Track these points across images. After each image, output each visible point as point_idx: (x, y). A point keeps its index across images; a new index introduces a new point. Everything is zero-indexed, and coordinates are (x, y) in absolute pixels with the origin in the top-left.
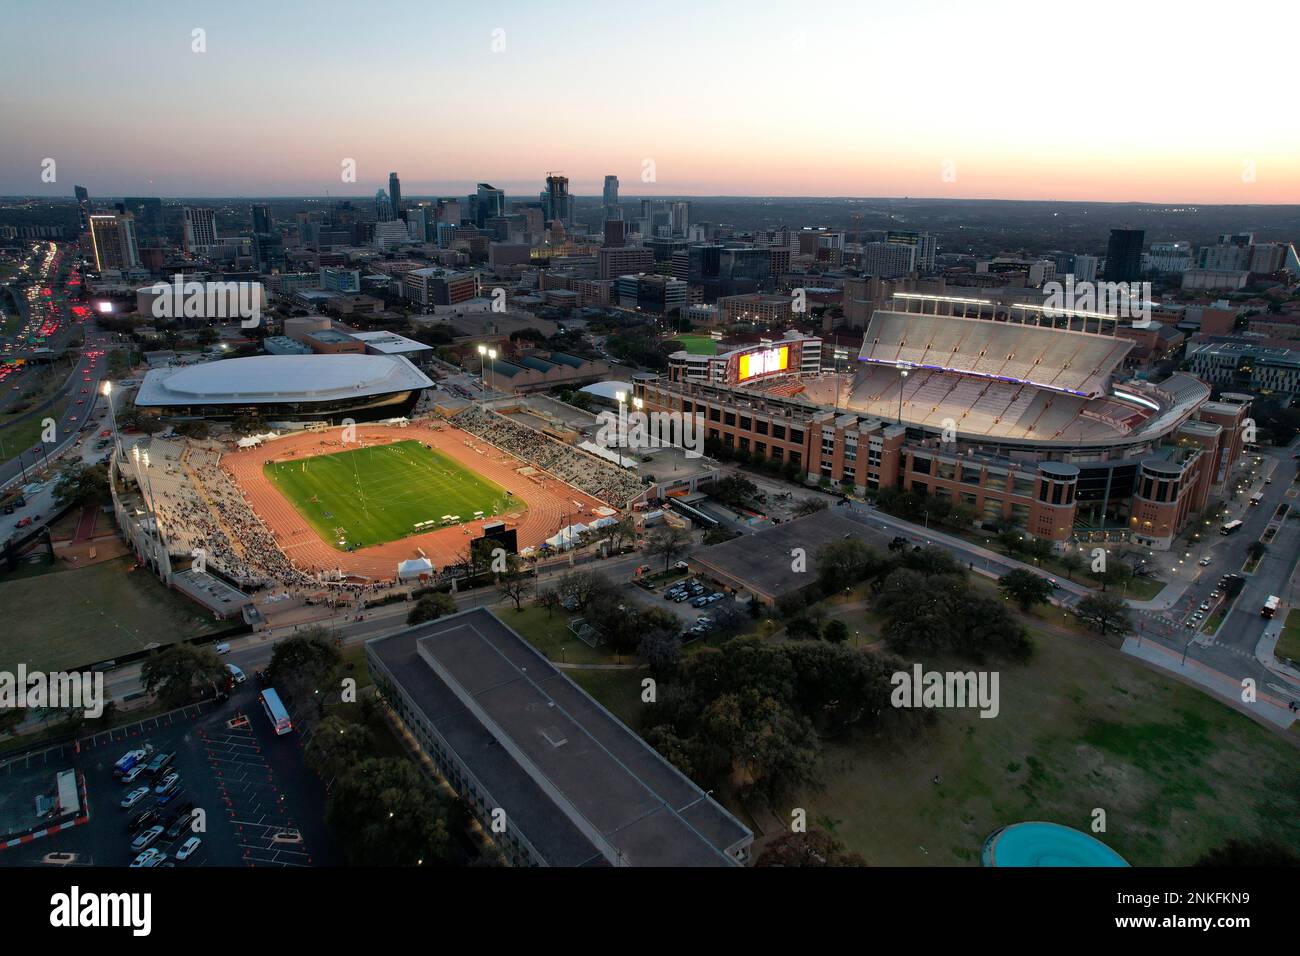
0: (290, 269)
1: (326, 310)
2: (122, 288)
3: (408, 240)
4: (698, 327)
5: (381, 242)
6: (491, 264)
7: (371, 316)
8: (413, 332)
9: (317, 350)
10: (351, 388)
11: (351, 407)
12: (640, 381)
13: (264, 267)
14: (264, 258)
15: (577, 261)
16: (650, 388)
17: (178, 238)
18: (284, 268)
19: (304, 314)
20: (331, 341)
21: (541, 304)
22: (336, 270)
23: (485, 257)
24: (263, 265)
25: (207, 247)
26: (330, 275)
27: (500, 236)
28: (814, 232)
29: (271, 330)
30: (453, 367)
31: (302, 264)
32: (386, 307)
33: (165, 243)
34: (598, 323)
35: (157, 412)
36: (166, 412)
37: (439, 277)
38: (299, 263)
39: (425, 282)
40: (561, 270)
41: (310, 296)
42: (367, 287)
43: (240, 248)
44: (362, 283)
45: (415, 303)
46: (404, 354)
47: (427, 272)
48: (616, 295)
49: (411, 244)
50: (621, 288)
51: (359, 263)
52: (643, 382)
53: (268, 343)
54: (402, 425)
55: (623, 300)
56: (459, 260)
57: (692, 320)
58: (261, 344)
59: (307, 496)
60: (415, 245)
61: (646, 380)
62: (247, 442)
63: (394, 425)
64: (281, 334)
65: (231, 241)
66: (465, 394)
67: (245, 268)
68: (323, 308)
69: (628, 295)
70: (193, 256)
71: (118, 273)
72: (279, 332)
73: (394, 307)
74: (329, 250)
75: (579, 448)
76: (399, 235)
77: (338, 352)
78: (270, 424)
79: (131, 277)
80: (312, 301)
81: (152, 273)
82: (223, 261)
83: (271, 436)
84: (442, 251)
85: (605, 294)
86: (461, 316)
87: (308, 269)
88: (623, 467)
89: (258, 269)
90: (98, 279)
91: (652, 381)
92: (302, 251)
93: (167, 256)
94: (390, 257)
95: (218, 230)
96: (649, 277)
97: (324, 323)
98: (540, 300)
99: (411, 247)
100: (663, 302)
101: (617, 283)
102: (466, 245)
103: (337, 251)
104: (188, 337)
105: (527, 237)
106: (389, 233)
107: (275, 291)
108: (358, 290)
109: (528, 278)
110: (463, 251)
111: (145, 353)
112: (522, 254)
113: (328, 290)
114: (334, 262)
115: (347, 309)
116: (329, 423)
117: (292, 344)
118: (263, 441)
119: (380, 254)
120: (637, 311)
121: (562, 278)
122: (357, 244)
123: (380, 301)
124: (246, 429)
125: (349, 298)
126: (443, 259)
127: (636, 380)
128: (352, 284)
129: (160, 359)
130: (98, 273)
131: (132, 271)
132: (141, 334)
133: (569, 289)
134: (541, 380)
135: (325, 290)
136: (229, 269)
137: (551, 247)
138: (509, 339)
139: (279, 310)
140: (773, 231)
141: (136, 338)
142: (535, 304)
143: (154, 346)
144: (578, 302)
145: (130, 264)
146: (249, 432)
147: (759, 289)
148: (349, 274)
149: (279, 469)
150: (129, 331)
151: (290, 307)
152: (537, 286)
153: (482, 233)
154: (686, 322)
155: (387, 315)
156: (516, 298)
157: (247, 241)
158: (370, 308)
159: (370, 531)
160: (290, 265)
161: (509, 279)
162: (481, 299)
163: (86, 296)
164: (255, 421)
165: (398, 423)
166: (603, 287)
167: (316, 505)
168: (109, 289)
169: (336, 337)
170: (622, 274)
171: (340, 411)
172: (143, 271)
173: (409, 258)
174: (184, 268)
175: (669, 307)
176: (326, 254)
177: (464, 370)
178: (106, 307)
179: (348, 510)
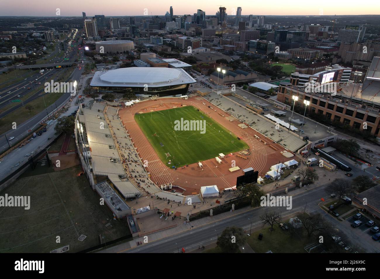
0: (141, 37)
1: (153, 50)
2: (92, 42)
3: (176, 28)
4: (281, 60)
5: (167, 28)
6: (203, 36)
7: (168, 53)
8: (183, 59)
9: (152, 65)
10: (166, 82)
11: (165, 89)
12: (283, 85)
13: (133, 36)
14: (133, 33)
15: (233, 35)
16: (288, 88)
17: (109, 28)
18: (139, 36)
19: (145, 51)
20: (157, 62)
21: (222, 50)
22: (156, 37)
23: (201, 34)
24: (133, 35)
25: (117, 30)
26: (154, 38)
27: (204, 27)
28: (315, 26)
29: (136, 57)
30: (198, 73)
31: (144, 35)
32: (172, 50)
33: (106, 29)
34: (244, 57)
35: (97, 88)
36: (101, 88)
37: (189, 40)
38: (143, 35)
39: (184, 42)
40: (227, 38)
41: (147, 45)
42: (165, 43)
43: (126, 30)
44: (164, 41)
45: (180, 48)
46: (182, 68)
47: (184, 38)
48: (248, 47)
49: (177, 29)
50: (250, 45)
51: (161, 35)
52: (285, 86)
53: (135, 62)
54: (186, 99)
55: (250, 49)
56: (193, 34)
57: (278, 57)
58: (133, 62)
59: (152, 132)
60: (178, 29)
61: (287, 85)
62: (129, 103)
63: (182, 98)
64: (139, 59)
65: (124, 28)
66: (204, 84)
67: (128, 36)
68: (152, 50)
69: (253, 47)
70: (113, 33)
71: (92, 38)
72: (139, 58)
73: (174, 50)
74: (152, 31)
75: (265, 117)
76: (173, 26)
77: (159, 66)
78: (136, 95)
79: (95, 39)
80: (148, 47)
81: (101, 38)
82: (121, 34)
83: (137, 101)
84: (187, 31)
85: (244, 47)
86: (198, 53)
87: (146, 37)
88: (291, 130)
89: (131, 37)
90: (87, 39)
91: (289, 85)
92: (144, 31)
93: (106, 33)
94: (171, 33)
95: (120, 25)
96: (261, 41)
97: (154, 55)
98: (221, 48)
99: (177, 30)
100: (266, 50)
101: (249, 43)
102: (194, 30)
103: (155, 31)
104: (110, 59)
105: (213, 27)
106: (170, 26)
107: (136, 43)
108: (162, 44)
109: (216, 40)
110: (193, 31)
111: (96, 64)
112: (213, 32)
113: (153, 43)
114: (155, 34)
115: (159, 50)
116: (158, 95)
117: (143, 63)
118: (134, 103)
119: (168, 32)
120: (256, 53)
121: (228, 41)
122: (160, 29)
123: (170, 47)
124: (128, 97)
125: (160, 46)
126: (187, 34)
127: (281, 85)
128: (160, 42)
129: (101, 67)
130: (87, 38)
131: (96, 37)
132: (96, 57)
133: (230, 44)
134: (233, 80)
135: (152, 44)
136: (123, 36)
137: (222, 30)
138: (216, 63)
139: (138, 50)
140: (300, 25)
141: (94, 59)
142: (220, 50)
143: (99, 62)
144: (235, 49)
145: (95, 35)
146: (130, 99)
147: (300, 46)
148: (159, 38)
149: (141, 117)
150: (93, 56)
151: (141, 49)
152: (219, 43)
153: (198, 26)
154: (277, 58)
155: (173, 53)
156: (214, 47)
157: (128, 28)
158: (166, 50)
159: (181, 155)
160: (141, 35)
161: (209, 41)
162: (203, 48)
163: (83, 45)
164: (131, 94)
165: (184, 97)
166: (243, 44)
167: (156, 138)
168: (89, 43)
169: (158, 61)
170: (251, 40)
171: (162, 91)
172: (99, 37)
173: (177, 33)
174: (110, 36)
175: (269, 52)
176: (151, 32)
177: (202, 74)
178: (87, 48)
179: (170, 142)
